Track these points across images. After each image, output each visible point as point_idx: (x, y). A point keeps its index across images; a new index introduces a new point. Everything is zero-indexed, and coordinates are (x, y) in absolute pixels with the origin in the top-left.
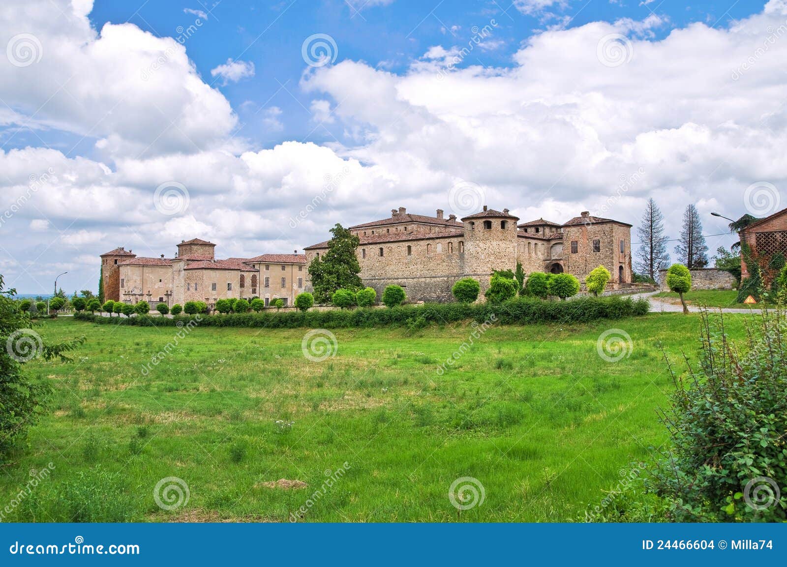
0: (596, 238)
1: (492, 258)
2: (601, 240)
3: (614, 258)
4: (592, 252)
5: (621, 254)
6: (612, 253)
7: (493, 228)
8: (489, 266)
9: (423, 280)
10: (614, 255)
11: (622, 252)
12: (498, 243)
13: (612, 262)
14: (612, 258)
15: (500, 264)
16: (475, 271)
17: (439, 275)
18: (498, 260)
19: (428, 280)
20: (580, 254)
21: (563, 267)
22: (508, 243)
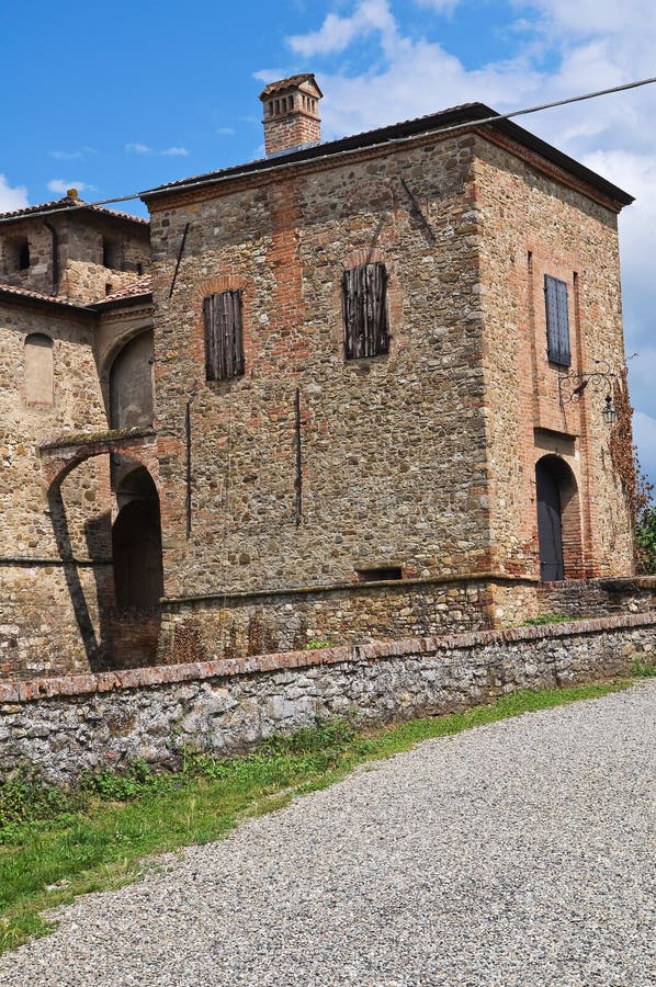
0: (359, 256)
2: (393, 266)
3: (492, 392)
4: (337, 359)
5: (552, 374)
6: (473, 357)
10: (488, 370)
11: (559, 361)
13: (479, 423)
14: (476, 393)
20: (258, 382)
21: (159, 486)
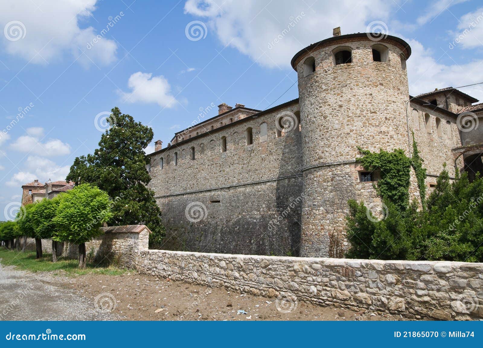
1: (358, 124)
7: (354, 60)
8: (352, 142)
9: (242, 189)
12: (369, 91)
15: (377, 137)
16: (320, 158)
17: (265, 179)
18: (372, 129)
19: (248, 189)
22: (391, 92)
